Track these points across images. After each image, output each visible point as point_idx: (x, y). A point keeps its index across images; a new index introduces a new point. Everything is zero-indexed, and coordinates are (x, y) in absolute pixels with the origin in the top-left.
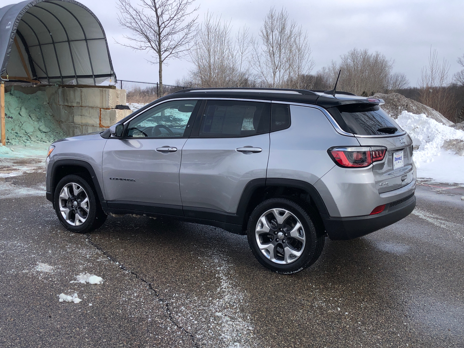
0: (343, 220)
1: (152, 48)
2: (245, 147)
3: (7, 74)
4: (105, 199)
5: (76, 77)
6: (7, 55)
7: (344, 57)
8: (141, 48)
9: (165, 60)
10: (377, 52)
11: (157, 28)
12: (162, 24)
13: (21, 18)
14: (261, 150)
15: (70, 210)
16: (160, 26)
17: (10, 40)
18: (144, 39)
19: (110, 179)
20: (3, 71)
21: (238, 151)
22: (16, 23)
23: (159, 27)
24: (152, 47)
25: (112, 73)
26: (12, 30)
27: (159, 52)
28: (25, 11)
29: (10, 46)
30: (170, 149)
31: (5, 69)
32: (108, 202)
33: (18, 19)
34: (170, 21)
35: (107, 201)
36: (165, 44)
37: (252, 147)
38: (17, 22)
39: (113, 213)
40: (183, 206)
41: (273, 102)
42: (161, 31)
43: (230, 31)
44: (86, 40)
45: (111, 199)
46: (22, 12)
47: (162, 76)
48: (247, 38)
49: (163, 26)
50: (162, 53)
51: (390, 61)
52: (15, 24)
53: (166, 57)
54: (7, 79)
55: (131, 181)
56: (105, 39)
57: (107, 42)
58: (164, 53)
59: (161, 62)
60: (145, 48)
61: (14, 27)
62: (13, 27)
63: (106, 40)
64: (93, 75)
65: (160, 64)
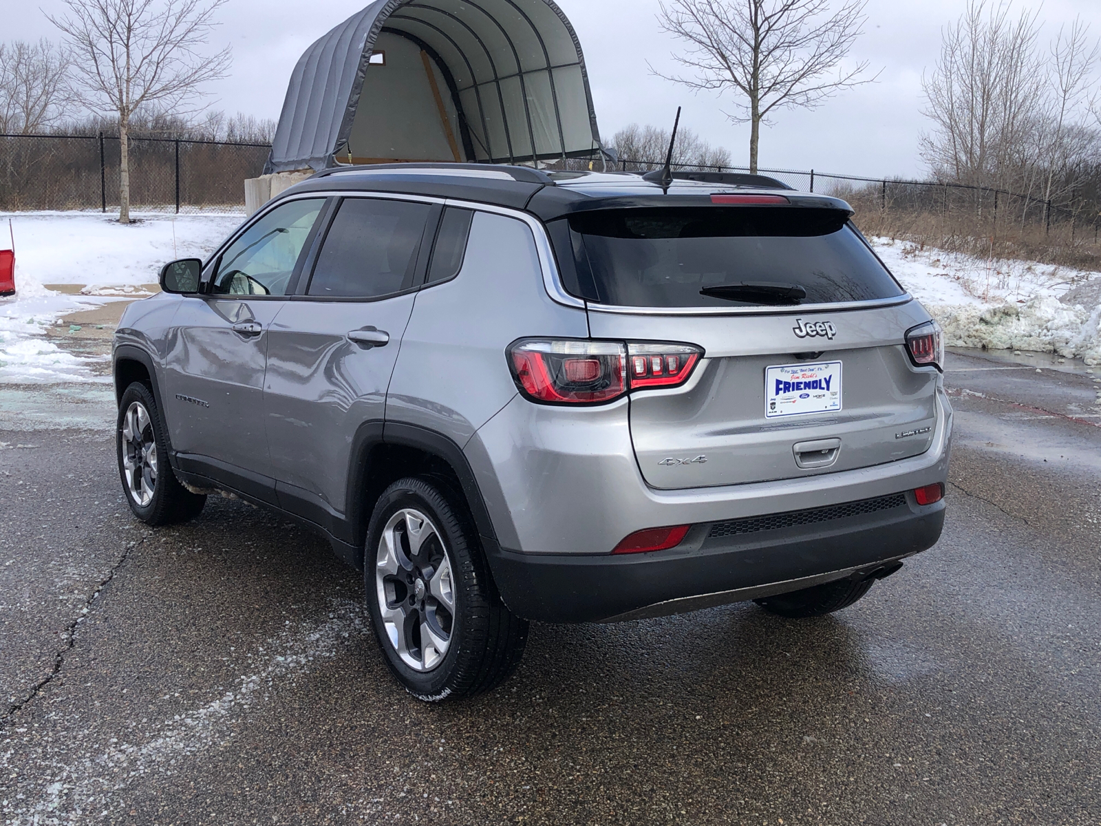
0: (530, 560)
1: (735, 82)
3: (350, 153)
5: (535, 158)
6: (350, 108)
8: (708, 84)
9: (767, 112)
11: (750, 34)
12: (763, 22)
13: (383, 23)
15: (135, 466)
16: (759, 26)
17: (357, 74)
18: (716, 62)
19: (177, 397)
20: (340, 145)
22: (373, 36)
23: (757, 29)
24: (736, 80)
25: (596, 146)
26: (363, 52)
27: (753, 92)
28: (393, 7)
29: (356, 88)
31: (344, 140)
33: (376, 25)
34: (782, 14)
36: (770, 71)
38: (373, 33)
42: (760, 39)
43: (1036, 35)
44: (549, 69)
46: (386, 10)
47: (757, 153)
48: (1081, 49)
49: (765, 26)
50: (761, 93)
52: (371, 37)
53: (773, 104)
54: (349, 163)
55: (202, 405)
56: (581, 64)
57: (586, 71)
58: (765, 94)
59: (756, 117)
60: (718, 84)
61: (368, 44)
62: (365, 44)
63: (584, 67)
64: (564, 153)
65: (753, 122)
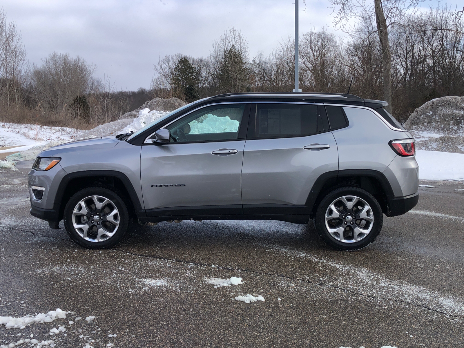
2: (311, 145)
4: (143, 208)
7: (45, 60)
10: (78, 57)
14: (329, 146)
15: (89, 225)
19: (152, 186)
21: (305, 148)
30: (231, 151)
32: (147, 211)
35: (145, 210)
37: (318, 144)
39: (151, 222)
40: (242, 205)
41: (325, 104)
45: (151, 208)
51: (92, 66)
55: (180, 186)
